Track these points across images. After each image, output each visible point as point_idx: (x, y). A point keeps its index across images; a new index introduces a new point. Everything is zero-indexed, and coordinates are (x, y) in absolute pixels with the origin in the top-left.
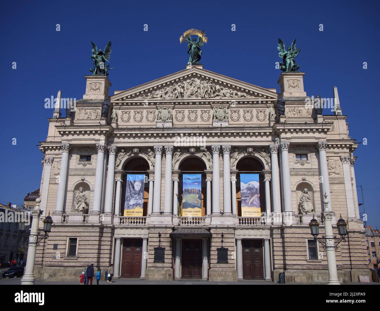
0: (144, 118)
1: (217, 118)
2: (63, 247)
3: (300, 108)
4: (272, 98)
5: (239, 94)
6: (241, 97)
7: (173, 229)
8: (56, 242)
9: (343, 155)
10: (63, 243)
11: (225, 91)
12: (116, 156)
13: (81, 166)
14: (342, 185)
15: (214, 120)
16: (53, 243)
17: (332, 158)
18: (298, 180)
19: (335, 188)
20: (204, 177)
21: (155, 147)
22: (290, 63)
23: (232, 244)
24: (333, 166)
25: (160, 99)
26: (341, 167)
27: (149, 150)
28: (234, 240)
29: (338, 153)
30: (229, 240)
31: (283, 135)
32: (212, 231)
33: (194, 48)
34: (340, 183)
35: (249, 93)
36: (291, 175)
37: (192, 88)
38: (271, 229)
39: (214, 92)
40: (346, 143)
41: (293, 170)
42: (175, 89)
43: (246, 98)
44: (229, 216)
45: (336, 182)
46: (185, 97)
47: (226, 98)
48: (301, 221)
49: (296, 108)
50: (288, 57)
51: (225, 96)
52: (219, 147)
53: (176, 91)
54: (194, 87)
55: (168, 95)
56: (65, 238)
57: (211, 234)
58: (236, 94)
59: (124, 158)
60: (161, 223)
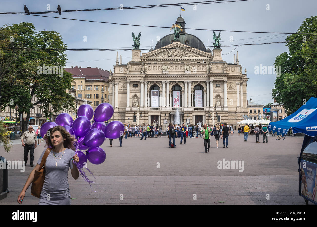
0: (157, 69)
1: (186, 69)
2: (132, 119)
3: (219, 66)
4: (209, 57)
5: (196, 55)
6: (197, 56)
7: (170, 112)
8: (129, 117)
9: (237, 82)
10: (131, 117)
11: (190, 54)
12: (147, 85)
13: (134, 89)
14: (236, 94)
15: (185, 70)
16: (128, 117)
17: (233, 83)
18: (216, 94)
19: (233, 95)
20: (181, 92)
21: (162, 82)
22: (217, 44)
23: (191, 117)
24: (233, 86)
25: (162, 57)
26: (236, 86)
27: (160, 82)
28: (192, 116)
29: (235, 81)
30: (190, 116)
31: (211, 78)
32: (184, 113)
33: (177, 33)
34: (235, 93)
35: (200, 55)
36: (213, 92)
37: (176, 53)
38: (205, 112)
39: (185, 55)
40: (239, 77)
41: (214, 90)
42: (169, 53)
43: (199, 57)
44: (190, 108)
45: (233, 92)
46: (173, 57)
47: (190, 57)
48: (216, 109)
49: (217, 66)
50: (216, 41)
51: (190, 56)
52: (187, 81)
53: (169, 54)
54: (177, 52)
55: (166, 55)
56: (132, 116)
57: (184, 114)
58: (195, 55)
59: (150, 85)
60: (165, 110)
